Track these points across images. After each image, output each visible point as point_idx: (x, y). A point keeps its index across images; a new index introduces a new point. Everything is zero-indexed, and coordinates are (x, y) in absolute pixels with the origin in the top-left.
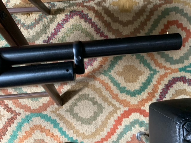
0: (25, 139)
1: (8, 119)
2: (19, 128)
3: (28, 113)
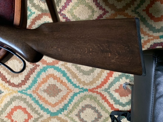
0: (42, 84)
1: (30, 69)
2: (38, 75)
3: (45, 65)
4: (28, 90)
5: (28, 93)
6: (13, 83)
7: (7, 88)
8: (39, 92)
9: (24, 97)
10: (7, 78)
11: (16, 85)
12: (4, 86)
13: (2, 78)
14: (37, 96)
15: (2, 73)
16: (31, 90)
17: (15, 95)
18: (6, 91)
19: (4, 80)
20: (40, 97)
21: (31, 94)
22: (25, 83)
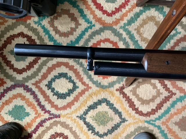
1: (165, 97)
2: (173, 105)
3: (182, 95)
4: (157, 121)
5: (156, 125)
6: (141, 112)
7: (132, 116)
8: (170, 125)
9: (151, 129)
10: (135, 105)
11: (144, 113)
12: (130, 114)
13: (130, 104)
14: (167, 128)
15: (130, 98)
16: (160, 120)
17: (141, 126)
18: (131, 120)
19: (132, 106)
20: (169, 130)
21: (160, 126)
22: (155, 112)
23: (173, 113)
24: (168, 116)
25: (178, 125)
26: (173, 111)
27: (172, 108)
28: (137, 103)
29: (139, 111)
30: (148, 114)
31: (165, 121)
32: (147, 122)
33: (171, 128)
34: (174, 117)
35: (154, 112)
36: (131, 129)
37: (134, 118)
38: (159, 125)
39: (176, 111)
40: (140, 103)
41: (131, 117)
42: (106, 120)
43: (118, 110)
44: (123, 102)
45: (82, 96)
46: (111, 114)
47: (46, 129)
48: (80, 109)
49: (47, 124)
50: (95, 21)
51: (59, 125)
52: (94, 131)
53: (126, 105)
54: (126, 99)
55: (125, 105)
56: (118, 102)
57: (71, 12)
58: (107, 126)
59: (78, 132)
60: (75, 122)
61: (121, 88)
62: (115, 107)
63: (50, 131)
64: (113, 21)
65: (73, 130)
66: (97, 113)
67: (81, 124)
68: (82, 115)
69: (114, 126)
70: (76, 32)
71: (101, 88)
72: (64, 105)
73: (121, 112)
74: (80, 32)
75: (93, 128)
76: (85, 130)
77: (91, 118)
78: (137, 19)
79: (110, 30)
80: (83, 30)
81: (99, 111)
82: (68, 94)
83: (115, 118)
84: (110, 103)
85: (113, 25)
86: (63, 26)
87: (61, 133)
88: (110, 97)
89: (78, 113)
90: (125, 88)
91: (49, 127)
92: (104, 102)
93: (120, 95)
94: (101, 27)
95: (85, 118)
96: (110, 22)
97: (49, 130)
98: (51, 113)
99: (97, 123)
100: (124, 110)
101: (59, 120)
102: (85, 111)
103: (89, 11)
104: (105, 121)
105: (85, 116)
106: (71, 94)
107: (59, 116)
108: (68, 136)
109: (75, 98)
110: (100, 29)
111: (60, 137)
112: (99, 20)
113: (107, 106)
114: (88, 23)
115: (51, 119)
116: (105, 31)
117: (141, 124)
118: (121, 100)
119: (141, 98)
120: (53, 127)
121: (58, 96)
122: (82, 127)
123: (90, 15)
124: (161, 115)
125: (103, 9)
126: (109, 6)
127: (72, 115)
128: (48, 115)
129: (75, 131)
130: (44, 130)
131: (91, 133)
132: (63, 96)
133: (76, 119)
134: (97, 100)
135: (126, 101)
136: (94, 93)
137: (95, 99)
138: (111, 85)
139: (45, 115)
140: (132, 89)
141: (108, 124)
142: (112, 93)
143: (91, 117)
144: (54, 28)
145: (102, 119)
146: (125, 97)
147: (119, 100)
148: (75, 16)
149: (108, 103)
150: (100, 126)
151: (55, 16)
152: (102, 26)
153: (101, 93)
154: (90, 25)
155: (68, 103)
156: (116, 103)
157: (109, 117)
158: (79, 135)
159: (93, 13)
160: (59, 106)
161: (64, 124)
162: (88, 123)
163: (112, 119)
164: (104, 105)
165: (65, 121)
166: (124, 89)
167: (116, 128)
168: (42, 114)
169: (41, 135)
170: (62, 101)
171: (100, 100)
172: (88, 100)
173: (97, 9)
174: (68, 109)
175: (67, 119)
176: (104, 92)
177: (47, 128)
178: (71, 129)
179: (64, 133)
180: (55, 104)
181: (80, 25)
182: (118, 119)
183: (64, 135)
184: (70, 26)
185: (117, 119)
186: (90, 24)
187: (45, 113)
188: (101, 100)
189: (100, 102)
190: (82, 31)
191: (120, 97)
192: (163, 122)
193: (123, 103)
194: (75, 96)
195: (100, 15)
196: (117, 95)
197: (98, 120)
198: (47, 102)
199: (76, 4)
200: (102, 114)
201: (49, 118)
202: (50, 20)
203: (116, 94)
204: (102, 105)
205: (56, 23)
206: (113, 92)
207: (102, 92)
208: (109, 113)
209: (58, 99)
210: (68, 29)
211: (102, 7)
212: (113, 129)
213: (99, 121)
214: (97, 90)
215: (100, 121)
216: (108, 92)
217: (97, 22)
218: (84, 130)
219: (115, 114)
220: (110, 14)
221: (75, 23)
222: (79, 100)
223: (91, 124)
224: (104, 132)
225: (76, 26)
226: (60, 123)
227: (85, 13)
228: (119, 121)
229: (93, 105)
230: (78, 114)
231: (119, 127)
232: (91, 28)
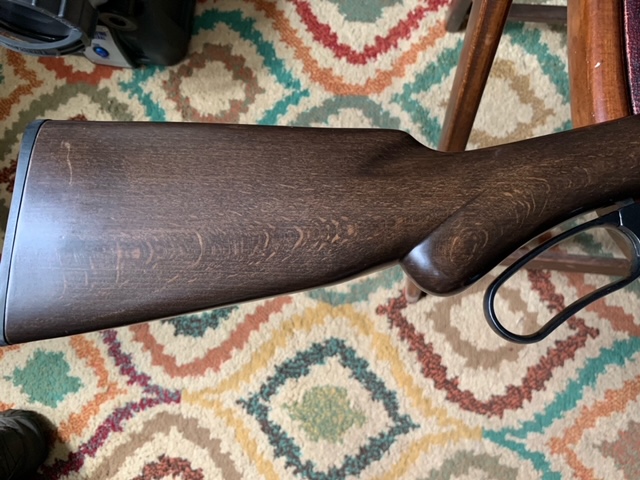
0: (599, 414)
2: (589, 374)
3: (624, 336)
4: (531, 435)
5: (527, 448)
6: (469, 394)
7: (436, 409)
8: (580, 452)
9: (508, 464)
10: (445, 369)
11: (479, 402)
12: (427, 401)
13: (427, 365)
14: (571, 465)
15: (427, 341)
16: (542, 433)
17: (468, 449)
18: (430, 423)
19: (433, 372)
20: (579, 473)
21: (543, 456)
22: (522, 398)
23: (590, 405)
24: (571, 416)
25: (612, 456)
26: (589, 397)
27: (588, 384)
28: (452, 362)
29: (459, 391)
30: (495, 406)
31: (560, 435)
32: (490, 435)
33: (586, 465)
34: (597, 423)
35: (515, 397)
36: (430, 459)
37: (443, 419)
38: (540, 450)
39: (601, 398)
40: (463, 360)
41: (433, 413)
42: (341, 420)
43: (381, 385)
44: (401, 356)
45: (256, 328)
46: (357, 398)
47: (129, 439)
48: (249, 375)
49: (136, 423)
50: (311, 77)
51: (174, 430)
52: (297, 458)
53: (412, 366)
54: (413, 344)
55: (408, 365)
56: (383, 353)
57: (233, 53)
58: (341, 441)
59: (239, 460)
60: (229, 421)
61: (395, 303)
62: (371, 374)
63: (143, 449)
64: (369, 79)
65: (223, 451)
66: (306, 393)
67: (249, 431)
68: (256, 396)
69: (368, 443)
70: (249, 114)
71: (324, 300)
72: (197, 359)
73: (395, 393)
74: (259, 112)
75: (291, 446)
76: (263, 453)
77: (286, 411)
78: (449, 70)
79: (360, 108)
80: (271, 108)
81: (316, 385)
82: (210, 321)
83: (371, 413)
84: (356, 356)
85: (368, 90)
86: (207, 97)
87: (181, 460)
88: (356, 336)
89: (242, 388)
90: (409, 306)
91: (140, 435)
92: (335, 353)
93: (391, 328)
94: (328, 97)
95: (266, 409)
96: (357, 81)
97: (141, 446)
98: (151, 383)
99: (306, 430)
100: (404, 384)
101: (177, 413)
102: (267, 383)
103: (290, 49)
104: (337, 424)
105: (266, 400)
106: (221, 320)
107: (175, 397)
108: (203, 473)
109: (232, 334)
110: (324, 103)
111: (174, 475)
112: (324, 77)
113: (345, 366)
114: (288, 85)
115: (150, 406)
116: (341, 110)
117: (467, 444)
118: (394, 346)
119: (467, 343)
120: (155, 435)
121: (176, 326)
122: (254, 440)
123: (293, 61)
124: (543, 413)
125: (335, 41)
126: (356, 32)
127: (222, 395)
128: (141, 389)
129: (229, 454)
130: (124, 446)
131: (286, 468)
132: (194, 324)
133: (235, 412)
134: (311, 345)
135: (410, 350)
136: (298, 318)
137: (303, 342)
138: (358, 291)
139: (129, 391)
140: (434, 309)
141: (345, 436)
142: (363, 321)
143: (285, 406)
144: (178, 102)
145: (326, 416)
146: (410, 337)
147: (386, 349)
148: (248, 64)
149: (349, 358)
150: (316, 440)
151: (183, 66)
152: (332, 94)
153: (325, 320)
154: (293, 93)
155: (208, 349)
156: (377, 357)
157: (350, 411)
158: (241, 471)
159: (303, 53)
160: (177, 359)
161: (190, 426)
162: (275, 426)
163: (361, 418)
164: (333, 361)
165: (194, 416)
166: (404, 306)
167: (375, 453)
168: (119, 386)
169: (111, 464)
170: (190, 341)
171: (319, 345)
172: (278, 344)
173: (316, 42)
174: (209, 372)
175: (205, 409)
176: (333, 318)
177: (133, 436)
178: (213, 447)
179: (190, 460)
180: (165, 352)
181: (262, 91)
182: (382, 417)
183: (189, 466)
184: (229, 95)
185: (379, 420)
186: (294, 87)
187: (130, 382)
188: (324, 345)
189: (318, 353)
190: (268, 112)
191: (390, 336)
192: (552, 439)
193: (401, 358)
194: (235, 328)
195: (326, 61)
196: (380, 328)
197: (311, 419)
198: (140, 345)
199: (251, 27)
200: (326, 396)
201: (142, 400)
202: (167, 78)
203: (376, 324)
204: (327, 363)
205: (187, 87)
206: (365, 316)
207: (329, 316)
208: (350, 393)
209: (176, 334)
210: (221, 105)
211: (335, 36)
212: (363, 456)
213: (314, 421)
214: (309, 309)
215: (318, 421)
216: (349, 317)
217: (317, 83)
218: (259, 452)
219: (373, 399)
220: (358, 57)
221: (244, 85)
222: (247, 342)
223: (284, 433)
224: (332, 466)
225: (247, 97)
226: (177, 421)
227: (279, 55)
228: (387, 425)
229: (295, 362)
230: (240, 391)
231: (387, 449)
232: (296, 103)
